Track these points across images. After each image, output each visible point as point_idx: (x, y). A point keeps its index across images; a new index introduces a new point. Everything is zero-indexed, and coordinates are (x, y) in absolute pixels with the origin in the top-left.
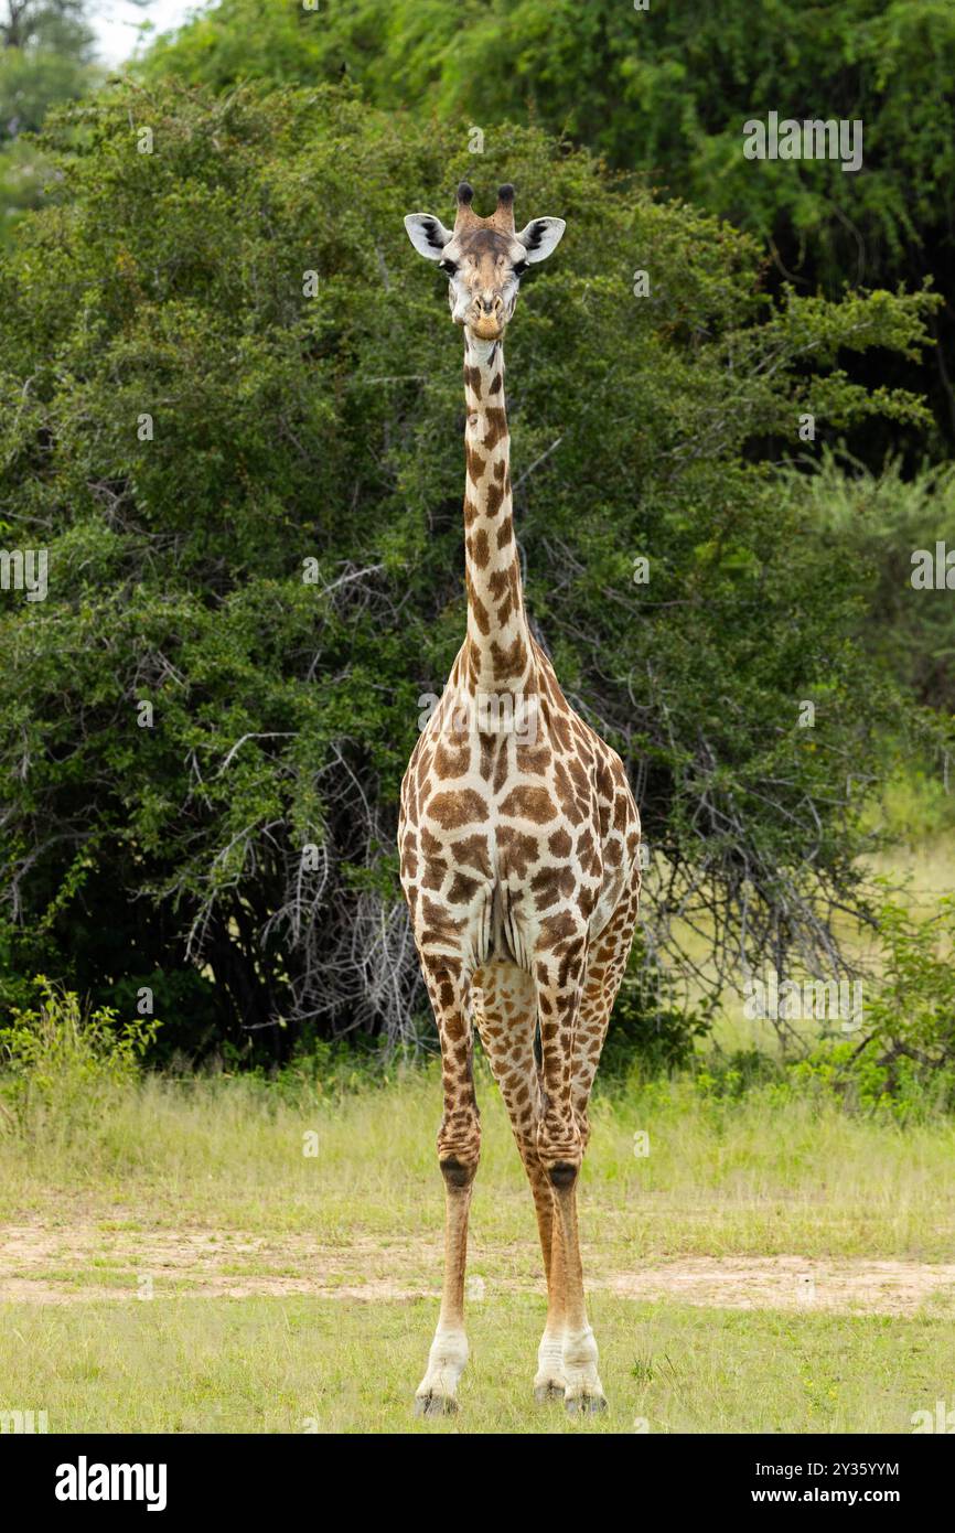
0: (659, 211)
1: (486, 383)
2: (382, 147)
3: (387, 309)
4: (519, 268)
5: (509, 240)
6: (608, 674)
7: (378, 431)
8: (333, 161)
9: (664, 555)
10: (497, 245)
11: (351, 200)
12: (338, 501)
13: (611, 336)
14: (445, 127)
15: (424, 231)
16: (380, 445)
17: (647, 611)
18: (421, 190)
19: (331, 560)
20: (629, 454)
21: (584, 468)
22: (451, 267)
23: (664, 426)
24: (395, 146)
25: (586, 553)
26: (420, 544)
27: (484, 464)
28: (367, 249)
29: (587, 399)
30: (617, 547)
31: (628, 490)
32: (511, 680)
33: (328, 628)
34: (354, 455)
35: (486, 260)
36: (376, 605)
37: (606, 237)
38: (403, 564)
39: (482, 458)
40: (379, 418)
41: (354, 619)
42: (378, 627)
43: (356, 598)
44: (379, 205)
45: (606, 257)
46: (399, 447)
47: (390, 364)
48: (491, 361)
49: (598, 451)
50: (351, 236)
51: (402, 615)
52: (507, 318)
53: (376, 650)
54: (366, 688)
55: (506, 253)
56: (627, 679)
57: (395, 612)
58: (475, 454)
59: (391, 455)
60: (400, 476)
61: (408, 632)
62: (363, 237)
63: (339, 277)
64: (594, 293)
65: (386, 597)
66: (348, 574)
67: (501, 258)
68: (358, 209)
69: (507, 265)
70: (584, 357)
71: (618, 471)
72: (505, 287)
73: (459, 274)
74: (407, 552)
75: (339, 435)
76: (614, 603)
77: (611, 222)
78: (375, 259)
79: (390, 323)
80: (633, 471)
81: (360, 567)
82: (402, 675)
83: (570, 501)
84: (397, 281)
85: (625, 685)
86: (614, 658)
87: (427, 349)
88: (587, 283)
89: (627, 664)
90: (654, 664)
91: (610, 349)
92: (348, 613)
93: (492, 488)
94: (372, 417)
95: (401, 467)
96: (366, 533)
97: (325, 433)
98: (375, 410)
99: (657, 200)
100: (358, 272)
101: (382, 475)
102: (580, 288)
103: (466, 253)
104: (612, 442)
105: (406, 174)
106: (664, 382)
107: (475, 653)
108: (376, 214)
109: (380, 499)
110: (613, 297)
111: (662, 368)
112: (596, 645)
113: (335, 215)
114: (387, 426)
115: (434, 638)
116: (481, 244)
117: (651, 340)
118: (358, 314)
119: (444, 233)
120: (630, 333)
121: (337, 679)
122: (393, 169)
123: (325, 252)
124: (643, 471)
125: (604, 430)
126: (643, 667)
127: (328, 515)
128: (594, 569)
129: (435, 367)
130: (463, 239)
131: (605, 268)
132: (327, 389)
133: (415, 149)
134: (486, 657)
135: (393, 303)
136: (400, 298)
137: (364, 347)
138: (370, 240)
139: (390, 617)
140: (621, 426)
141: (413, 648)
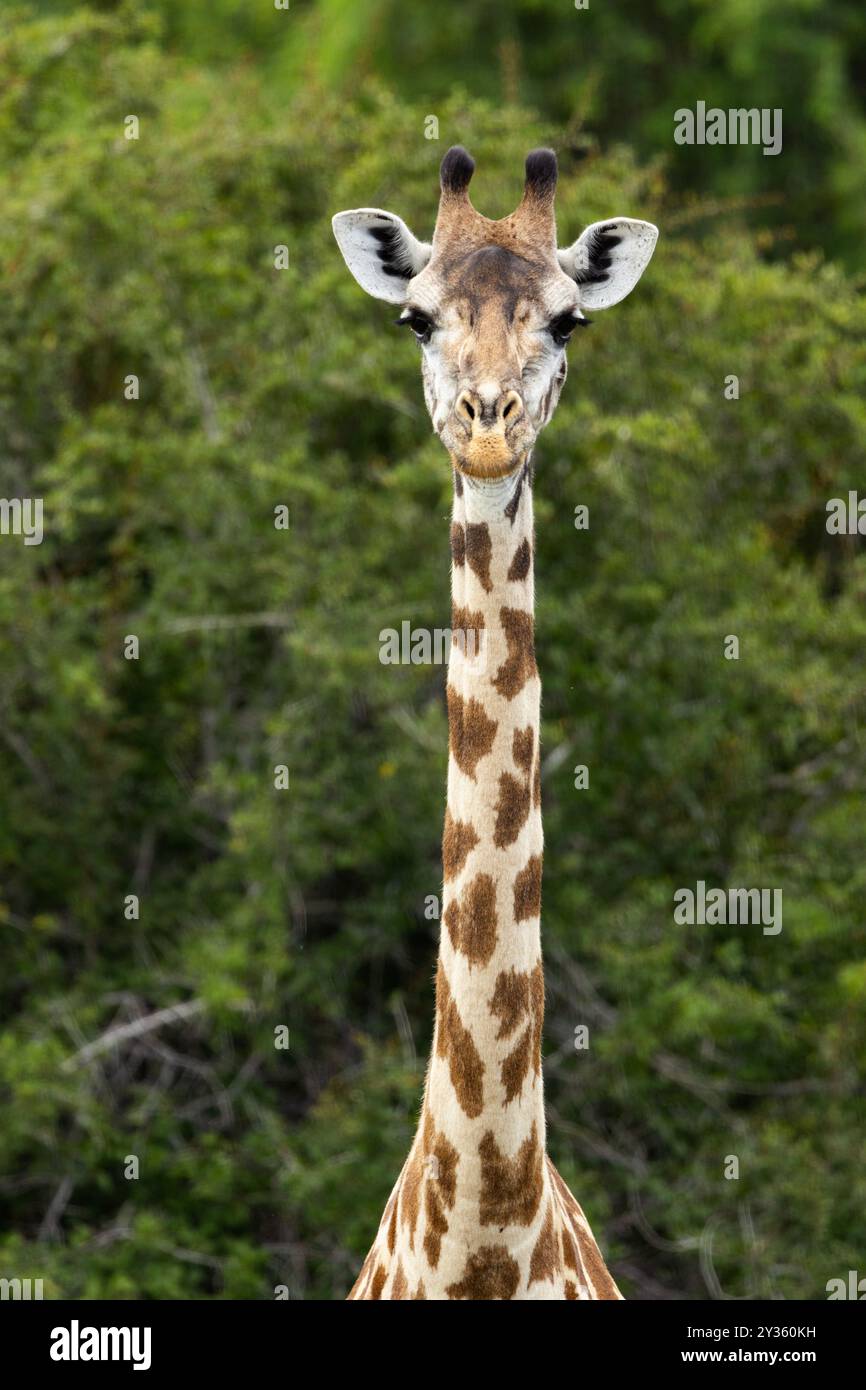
0: (773, 281)
1: (501, 559)
2: (204, 142)
3: (210, 481)
4: (562, 326)
5: (542, 269)
6: (662, 1232)
7: (191, 728)
8: (101, 173)
9: (776, 986)
10: (516, 279)
11: (135, 255)
12: (109, 872)
13: (668, 535)
14: (333, 103)
15: (373, 243)
16: (195, 758)
17: (743, 1103)
18: (283, 233)
19: (92, 995)
20: (707, 777)
21: (614, 807)
22: (423, 324)
23: (779, 721)
24: (230, 141)
25: (617, 981)
26: (276, 961)
27: (492, 728)
28: (169, 352)
29: (621, 665)
30: (680, 970)
31: (705, 855)
32: (513, 1229)
33: (86, 1135)
34: (140, 776)
35: (492, 313)
36: (185, 1088)
37: (662, 332)
38: (240, 1001)
39: (491, 714)
40: (194, 702)
41: (138, 1116)
42: (188, 1133)
43: (145, 1071)
44: (194, 263)
45: (662, 373)
46: (233, 763)
47: (217, 590)
48: (512, 510)
49: (643, 772)
50: (137, 327)
51: (238, 1108)
52: (530, 435)
53: (184, 1182)
54: (164, 1259)
55: (535, 296)
56: (701, 1242)
57: (224, 1100)
58: (475, 707)
59: (217, 779)
60: (238, 821)
61: (251, 1141)
62: (161, 330)
63: (110, 412)
64: (637, 449)
65: (204, 1070)
66: (127, 1020)
67: (523, 306)
68: (151, 272)
69: (536, 320)
70: (617, 579)
71: (685, 816)
72: (529, 370)
73: (439, 337)
74: (249, 979)
75: (113, 736)
76: (674, 1088)
77: (675, 303)
78: (188, 373)
79: (216, 508)
80: (716, 815)
81: (151, 1007)
82: (237, 1232)
83: (585, 876)
84: (229, 420)
85: (695, 1255)
86: (673, 1199)
87: (291, 560)
88: (623, 429)
89: (702, 1211)
90: (757, 1212)
91: (669, 563)
92: (127, 1102)
93: (506, 781)
94: (182, 699)
95: (240, 802)
96: (163, 937)
97: (83, 732)
98: (185, 686)
99: (769, 257)
100: (153, 398)
101: (199, 820)
102: (608, 441)
103: (452, 295)
104: (671, 756)
105: (252, 201)
106: (776, 634)
107: (446, 1159)
108: (188, 282)
109: (192, 869)
110: (675, 459)
111: (777, 603)
112: (638, 1172)
113: (105, 281)
114: (211, 718)
115: (306, 1158)
116: (483, 279)
117: (754, 545)
118: (152, 486)
119: (414, 248)
120: (712, 531)
121: (103, 1240)
122: (226, 190)
123: (84, 360)
124: (736, 814)
125: (657, 728)
126: (733, 1218)
127: (85, 903)
128: (633, 1015)
129: (308, 598)
130: (447, 266)
131: (661, 396)
132: (86, 642)
133: (270, 148)
134: (468, 1170)
135: (222, 466)
136: (236, 456)
137: (164, 557)
138: (176, 335)
139: (213, 1112)
140: (691, 721)
141: (258, 1177)
